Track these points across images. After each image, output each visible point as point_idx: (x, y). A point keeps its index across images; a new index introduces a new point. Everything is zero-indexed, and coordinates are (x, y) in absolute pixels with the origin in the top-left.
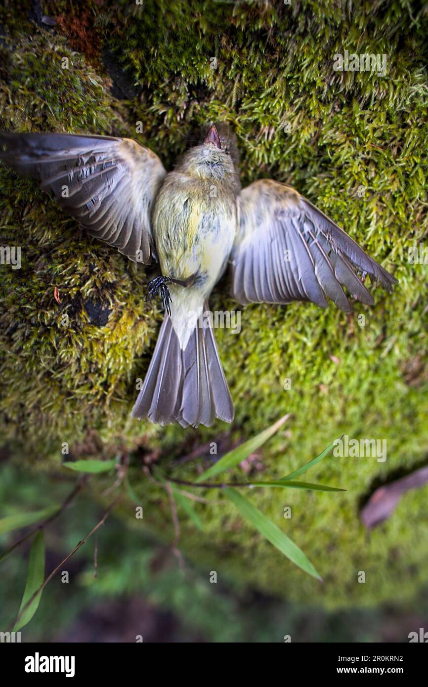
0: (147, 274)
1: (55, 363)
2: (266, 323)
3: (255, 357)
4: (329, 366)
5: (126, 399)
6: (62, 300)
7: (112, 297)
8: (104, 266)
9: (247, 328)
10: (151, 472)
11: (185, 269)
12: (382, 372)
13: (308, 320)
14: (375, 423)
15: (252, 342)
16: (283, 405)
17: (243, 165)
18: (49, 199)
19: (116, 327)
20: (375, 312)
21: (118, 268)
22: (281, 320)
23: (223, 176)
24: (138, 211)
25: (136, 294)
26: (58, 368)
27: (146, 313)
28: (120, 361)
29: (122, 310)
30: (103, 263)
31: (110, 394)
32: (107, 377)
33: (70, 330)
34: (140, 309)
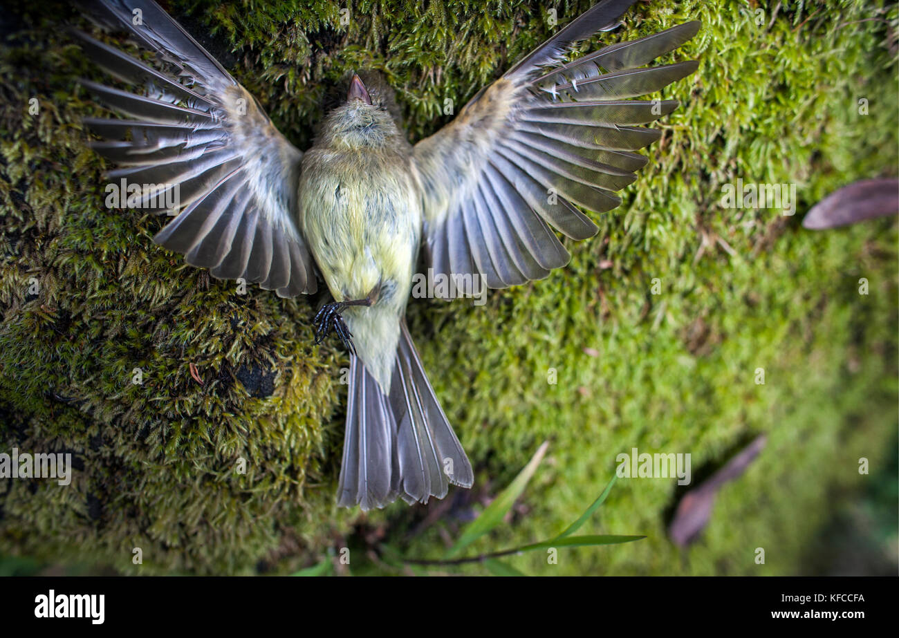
0: (312, 306)
1: (214, 461)
2: (489, 327)
3: (485, 376)
4: (586, 363)
5: (324, 481)
6: (203, 376)
7: (272, 354)
8: (251, 316)
9: (465, 341)
11: (362, 281)
12: (657, 351)
13: (545, 311)
14: (662, 414)
15: (477, 358)
16: (537, 427)
17: (409, 123)
18: (149, 242)
19: (288, 394)
20: (632, 279)
21: (269, 311)
22: (509, 319)
23: (383, 141)
25: (305, 340)
26: (222, 465)
27: (323, 362)
28: (304, 435)
29: (290, 368)
30: (249, 313)
31: (302, 483)
32: (292, 459)
33: (225, 415)
34: (315, 360)
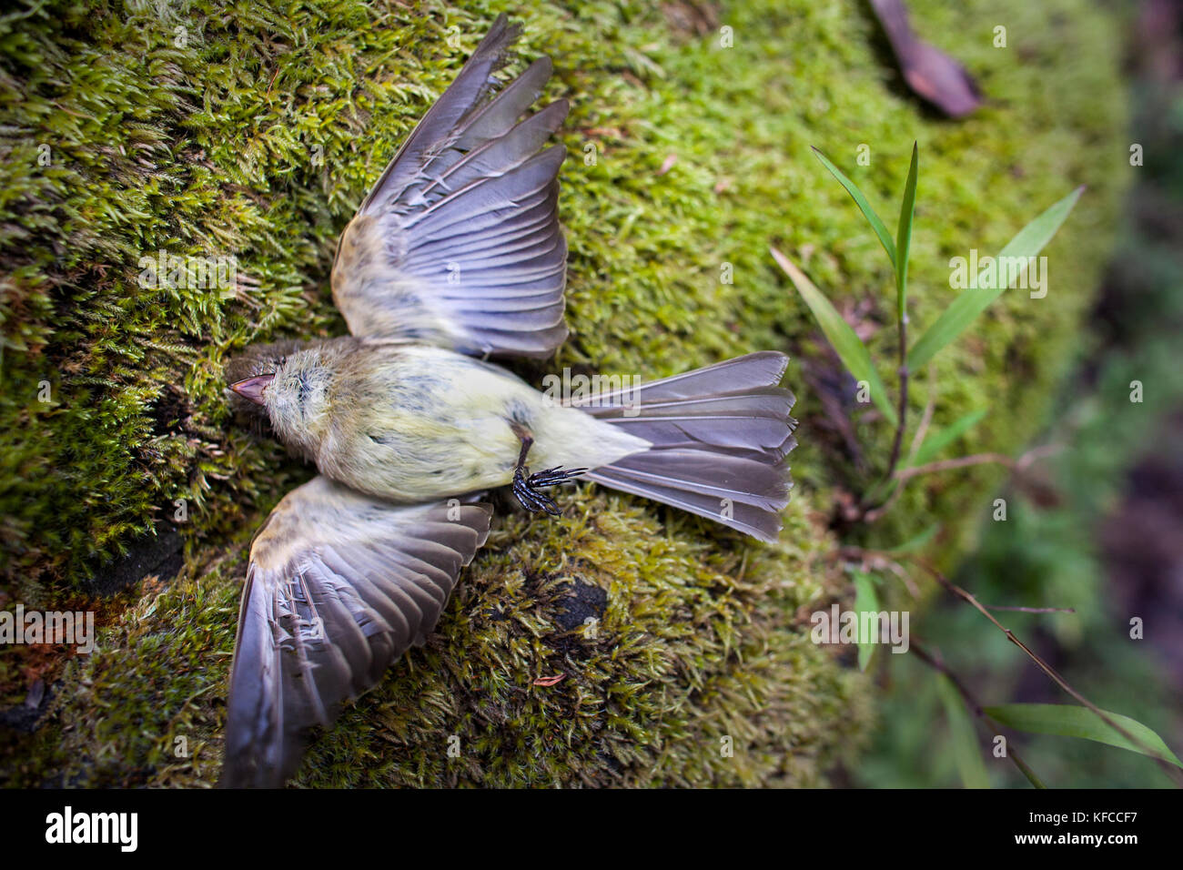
0: (509, 513)
1: (674, 685)
2: (602, 291)
3: (665, 312)
4: (681, 174)
5: (742, 553)
6: (556, 671)
7: (552, 578)
8: (495, 592)
9: (609, 327)
10: (875, 506)
11: (499, 442)
12: (694, 76)
13: (596, 212)
14: (786, 89)
15: (636, 317)
16: (754, 260)
17: (305, 332)
18: (370, 695)
19: (609, 570)
20: (583, 86)
21: (497, 568)
22: (594, 263)
23: (326, 369)
24: (391, 529)
25: (547, 533)
26: (684, 678)
27: (583, 515)
28: (671, 564)
29: (577, 560)
30: (489, 594)
31: (733, 581)
32: (700, 587)
33: (614, 656)
34: (575, 525)
